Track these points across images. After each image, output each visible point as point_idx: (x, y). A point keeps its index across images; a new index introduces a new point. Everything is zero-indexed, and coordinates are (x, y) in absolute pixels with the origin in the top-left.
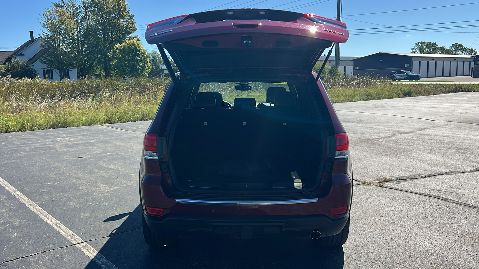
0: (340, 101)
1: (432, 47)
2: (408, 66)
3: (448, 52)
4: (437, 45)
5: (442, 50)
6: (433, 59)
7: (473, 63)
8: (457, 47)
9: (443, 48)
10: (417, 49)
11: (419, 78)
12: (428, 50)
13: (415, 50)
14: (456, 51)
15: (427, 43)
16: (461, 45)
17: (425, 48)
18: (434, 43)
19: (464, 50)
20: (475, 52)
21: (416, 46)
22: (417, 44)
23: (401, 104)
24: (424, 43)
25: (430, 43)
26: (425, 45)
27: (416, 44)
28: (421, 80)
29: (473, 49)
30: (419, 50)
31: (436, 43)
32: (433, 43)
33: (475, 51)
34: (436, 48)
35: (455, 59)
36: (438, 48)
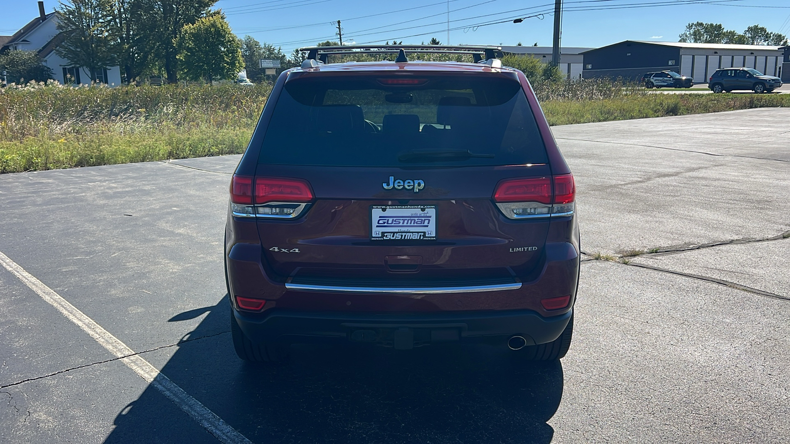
0: (559, 121)
1: (715, 32)
2: (674, 64)
3: (741, 40)
4: (723, 29)
5: (732, 37)
6: (716, 53)
7: (781, 60)
8: (757, 33)
9: (732, 34)
10: (688, 35)
11: (691, 84)
12: (708, 37)
13: (686, 36)
14: (753, 38)
15: (706, 24)
16: (763, 29)
17: (702, 33)
18: (718, 24)
19: (767, 37)
20: (785, 40)
21: (688, 30)
22: (690, 27)
23: (661, 127)
24: (701, 24)
25: (712, 25)
26: (703, 29)
27: (687, 27)
28: (694, 87)
29: (780, 35)
30: (692, 37)
31: (720, 25)
32: (716, 25)
33: (785, 38)
34: (721, 34)
35: (753, 52)
36: (724, 34)
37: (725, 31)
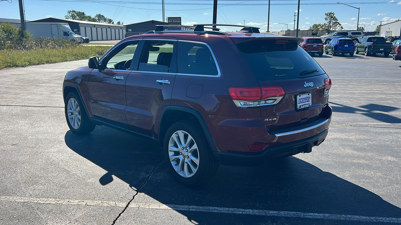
1: (82, 16)
2: (77, 31)
3: (94, 20)
4: (85, 14)
5: (89, 19)
8: (100, 17)
9: (90, 17)
10: (69, 17)
12: (79, 18)
13: (68, 17)
14: (99, 20)
15: (77, 12)
16: (103, 16)
17: (76, 16)
18: (83, 12)
19: (105, 20)
20: (113, 22)
21: (69, 14)
22: (69, 12)
24: (75, 11)
25: (80, 12)
26: (76, 14)
29: (111, 19)
30: (71, 17)
31: (84, 13)
32: (82, 12)
33: (113, 21)
34: (84, 17)
36: (86, 17)
37: (86, 15)
